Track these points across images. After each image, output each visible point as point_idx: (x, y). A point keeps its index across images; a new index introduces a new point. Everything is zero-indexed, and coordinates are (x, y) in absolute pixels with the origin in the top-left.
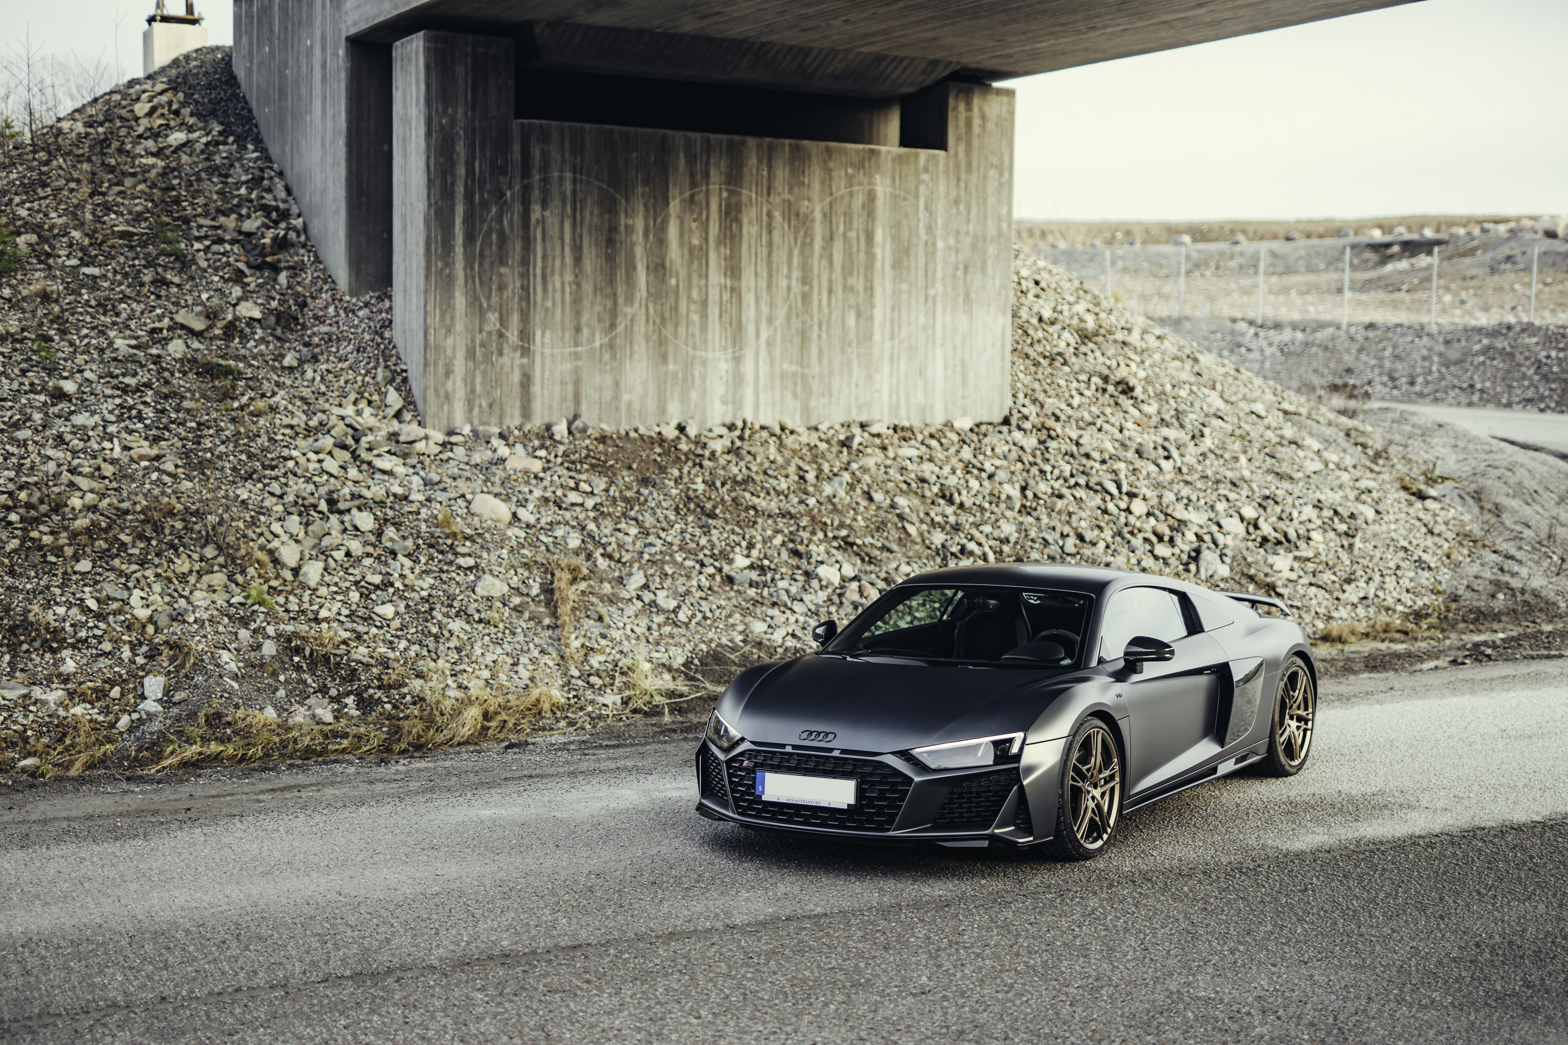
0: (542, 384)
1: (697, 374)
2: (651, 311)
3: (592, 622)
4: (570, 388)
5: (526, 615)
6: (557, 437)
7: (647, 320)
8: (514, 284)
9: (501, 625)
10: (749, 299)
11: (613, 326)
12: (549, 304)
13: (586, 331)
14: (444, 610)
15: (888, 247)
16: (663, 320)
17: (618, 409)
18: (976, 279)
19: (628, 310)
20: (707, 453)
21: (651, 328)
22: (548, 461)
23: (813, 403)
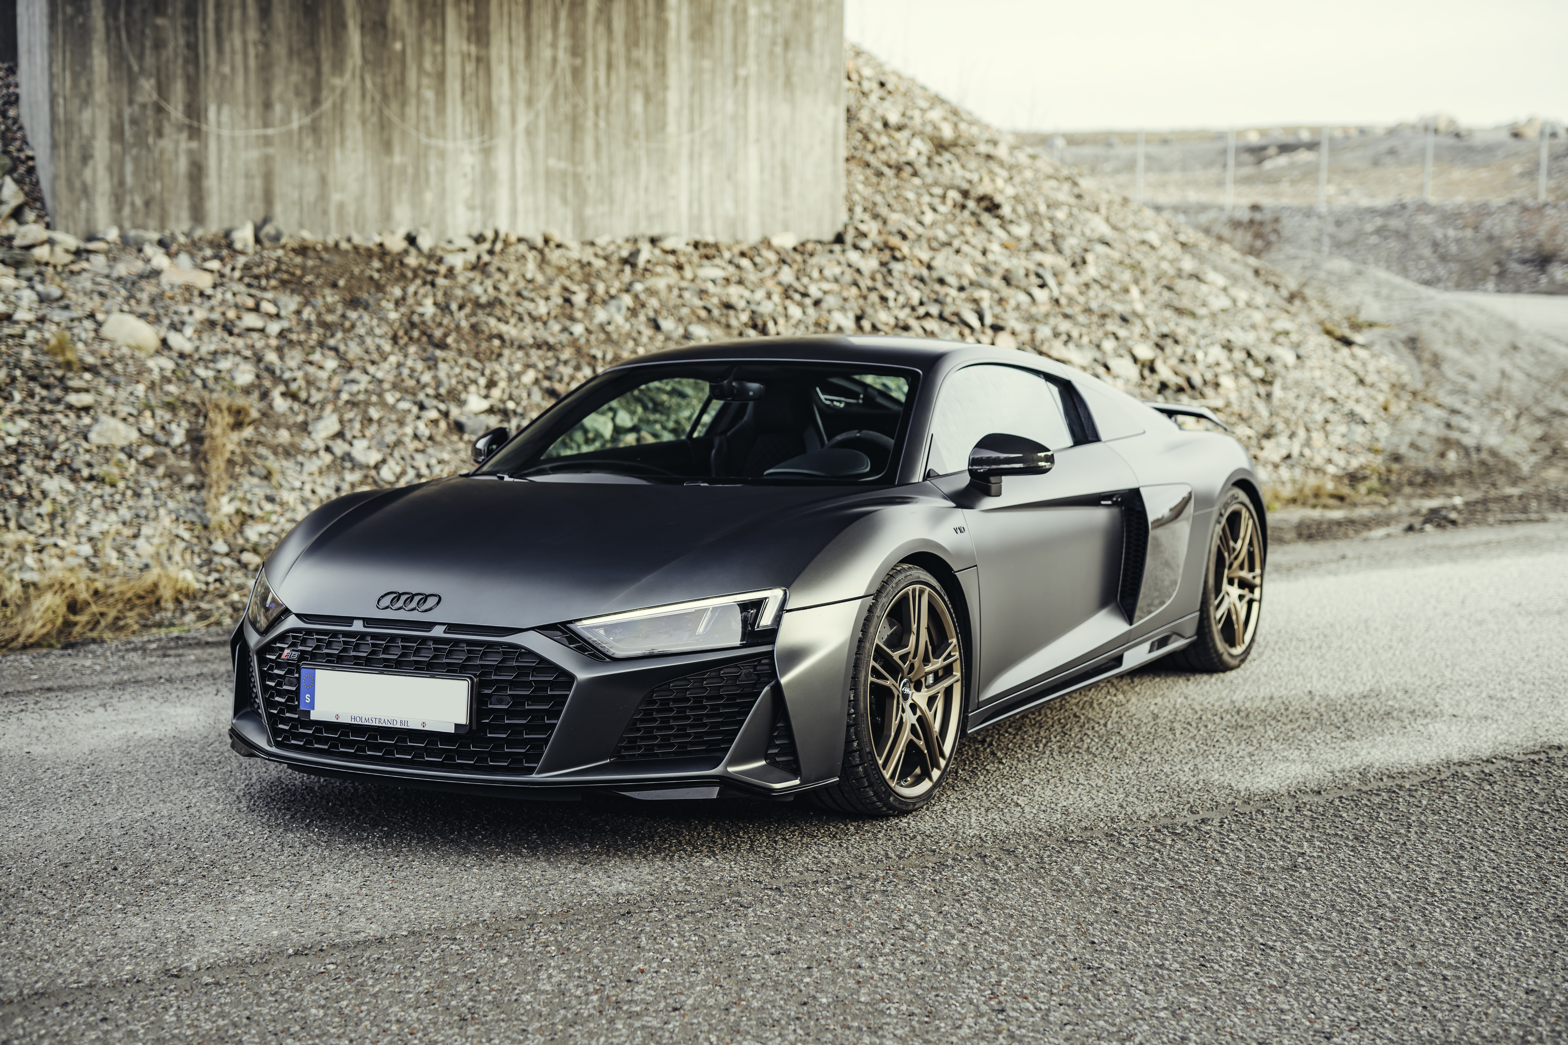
0: (220, 177)
1: (432, 169)
2: (369, 84)
3: (255, 481)
4: (258, 183)
5: (161, 470)
6: (238, 246)
7: (363, 96)
8: (176, 41)
9: (121, 485)
10: (501, 72)
11: (316, 102)
12: (226, 69)
13: (278, 109)
14: (39, 463)
15: (685, 11)
16: (385, 97)
17: (325, 212)
18: (800, 58)
19: (337, 82)
20: (443, 269)
21: (368, 106)
22: (222, 275)
23: (589, 211)
